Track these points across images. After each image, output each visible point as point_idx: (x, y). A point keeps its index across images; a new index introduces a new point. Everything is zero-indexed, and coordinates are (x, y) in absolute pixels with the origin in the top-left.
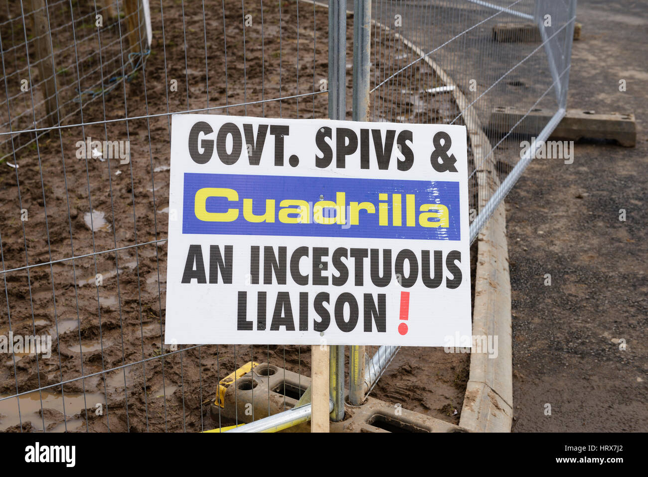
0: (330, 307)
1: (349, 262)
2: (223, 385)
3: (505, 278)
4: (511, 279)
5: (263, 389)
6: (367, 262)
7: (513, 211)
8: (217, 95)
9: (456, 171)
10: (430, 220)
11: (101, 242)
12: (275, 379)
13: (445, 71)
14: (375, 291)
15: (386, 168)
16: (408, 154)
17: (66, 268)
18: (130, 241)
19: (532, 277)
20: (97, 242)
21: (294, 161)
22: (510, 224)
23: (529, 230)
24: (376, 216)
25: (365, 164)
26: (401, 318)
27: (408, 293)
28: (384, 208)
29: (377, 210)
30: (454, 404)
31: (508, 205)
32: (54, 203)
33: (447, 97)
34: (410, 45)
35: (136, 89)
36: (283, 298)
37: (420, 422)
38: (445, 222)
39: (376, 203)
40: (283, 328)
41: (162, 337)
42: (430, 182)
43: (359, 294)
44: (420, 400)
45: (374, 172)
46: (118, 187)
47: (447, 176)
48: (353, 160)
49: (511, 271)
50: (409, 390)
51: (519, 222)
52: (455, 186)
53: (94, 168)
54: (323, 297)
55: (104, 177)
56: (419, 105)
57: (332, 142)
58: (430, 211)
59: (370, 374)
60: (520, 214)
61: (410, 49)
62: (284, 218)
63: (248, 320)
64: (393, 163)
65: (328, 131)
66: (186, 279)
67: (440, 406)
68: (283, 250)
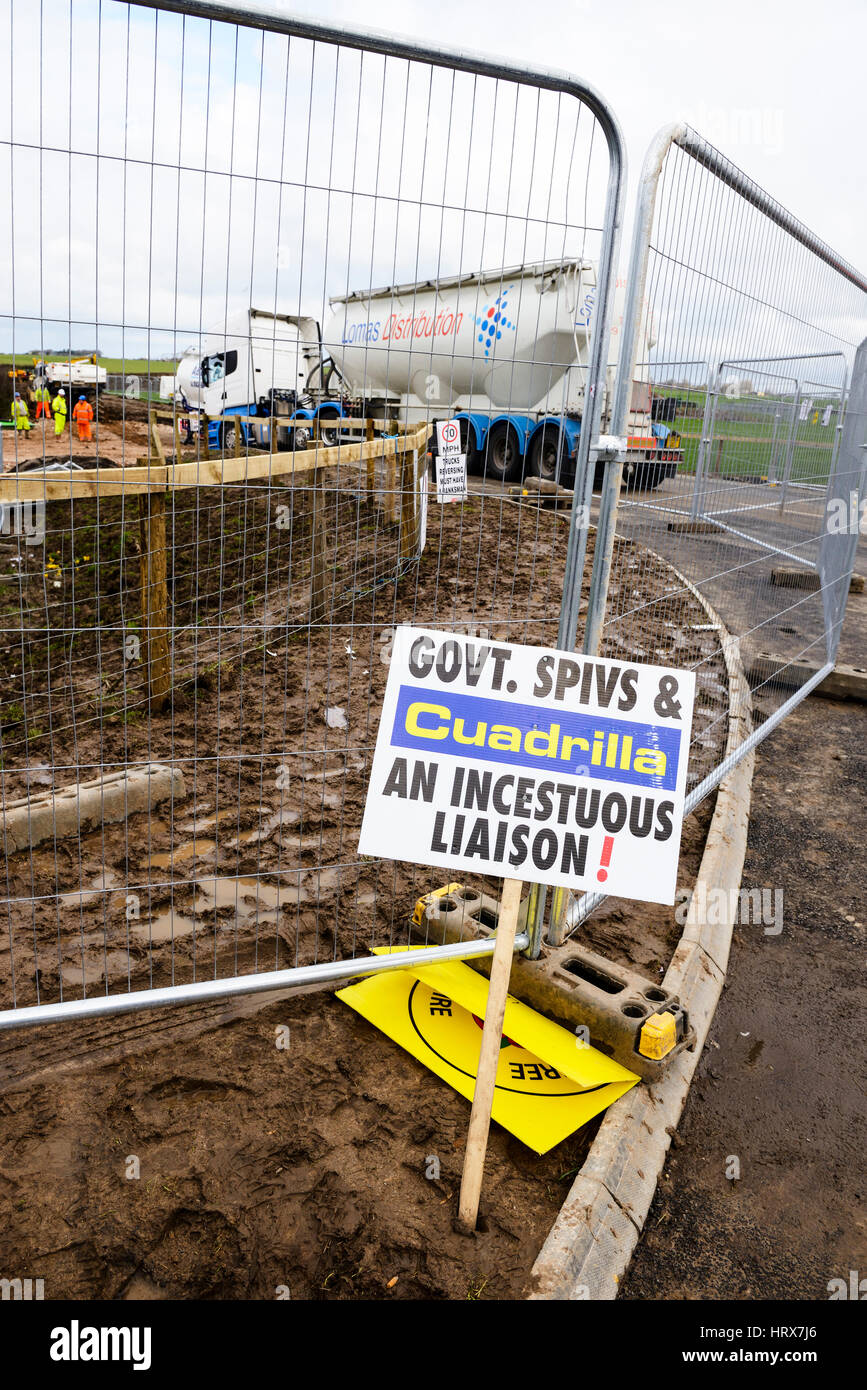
0: (529, 841)
1: (555, 798)
2: (423, 902)
3: (742, 833)
4: (748, 836)
5: (462, 914)
6: (573, 800)
7: (762, 764)
8: (476, 607)
9: (679, 718)
10: (646, 765)
11: (336, 739)
12: (473, 905)
13: (714, 608)
14: (578, 832)
15: (606, 705)
16: (632, 695)
17: (298, 760)
18: (363, 741)
19: (771, 838)
20: (331, 738)
21: (512, 686)
22: (757, 777)
23: (777, 786)
24: (589, 754)
25: (585, 698)
26: (602, 864)
27: (612, 839)
28: (598, 746)
29: (591, 748)
30: (662, 960)
31: (758, 756)
32: (301, 695)
33: (712, 636)
34: (681, 577)
35: (401, 592)
36: (481, 825)
37: (618, 974)
38: (661, 770)
39: (591, 740)
40: (477, 855)
41: (356, 844)
42: (650, 726)
43: (560, 831)
44: (626, 951)
45: (593, 709)
46: (364, 686)
47: (669, 722)
48: (573, 693)
49: (749, 827)
50: (616, 939)
51: (768, 776)
52: (677, 733)
53: (344, 665)
54: (524, 830)
55: (352, 675)
56: (681, 641)
57: (553, 672)
58: (647, 756)
59: (574, 916)
60: (769, 768)
61: (682, 582)
62: (493, 743)
63: (443, 841)
64: (614, 702)
65: (549, 660)
66: (387, 792)
67: (645, 960)
68: (488, 776)
